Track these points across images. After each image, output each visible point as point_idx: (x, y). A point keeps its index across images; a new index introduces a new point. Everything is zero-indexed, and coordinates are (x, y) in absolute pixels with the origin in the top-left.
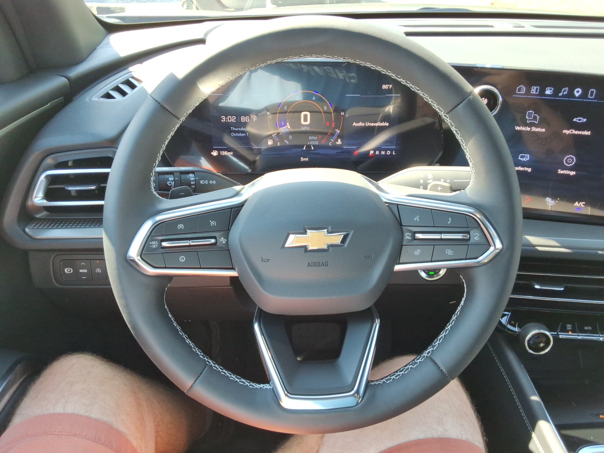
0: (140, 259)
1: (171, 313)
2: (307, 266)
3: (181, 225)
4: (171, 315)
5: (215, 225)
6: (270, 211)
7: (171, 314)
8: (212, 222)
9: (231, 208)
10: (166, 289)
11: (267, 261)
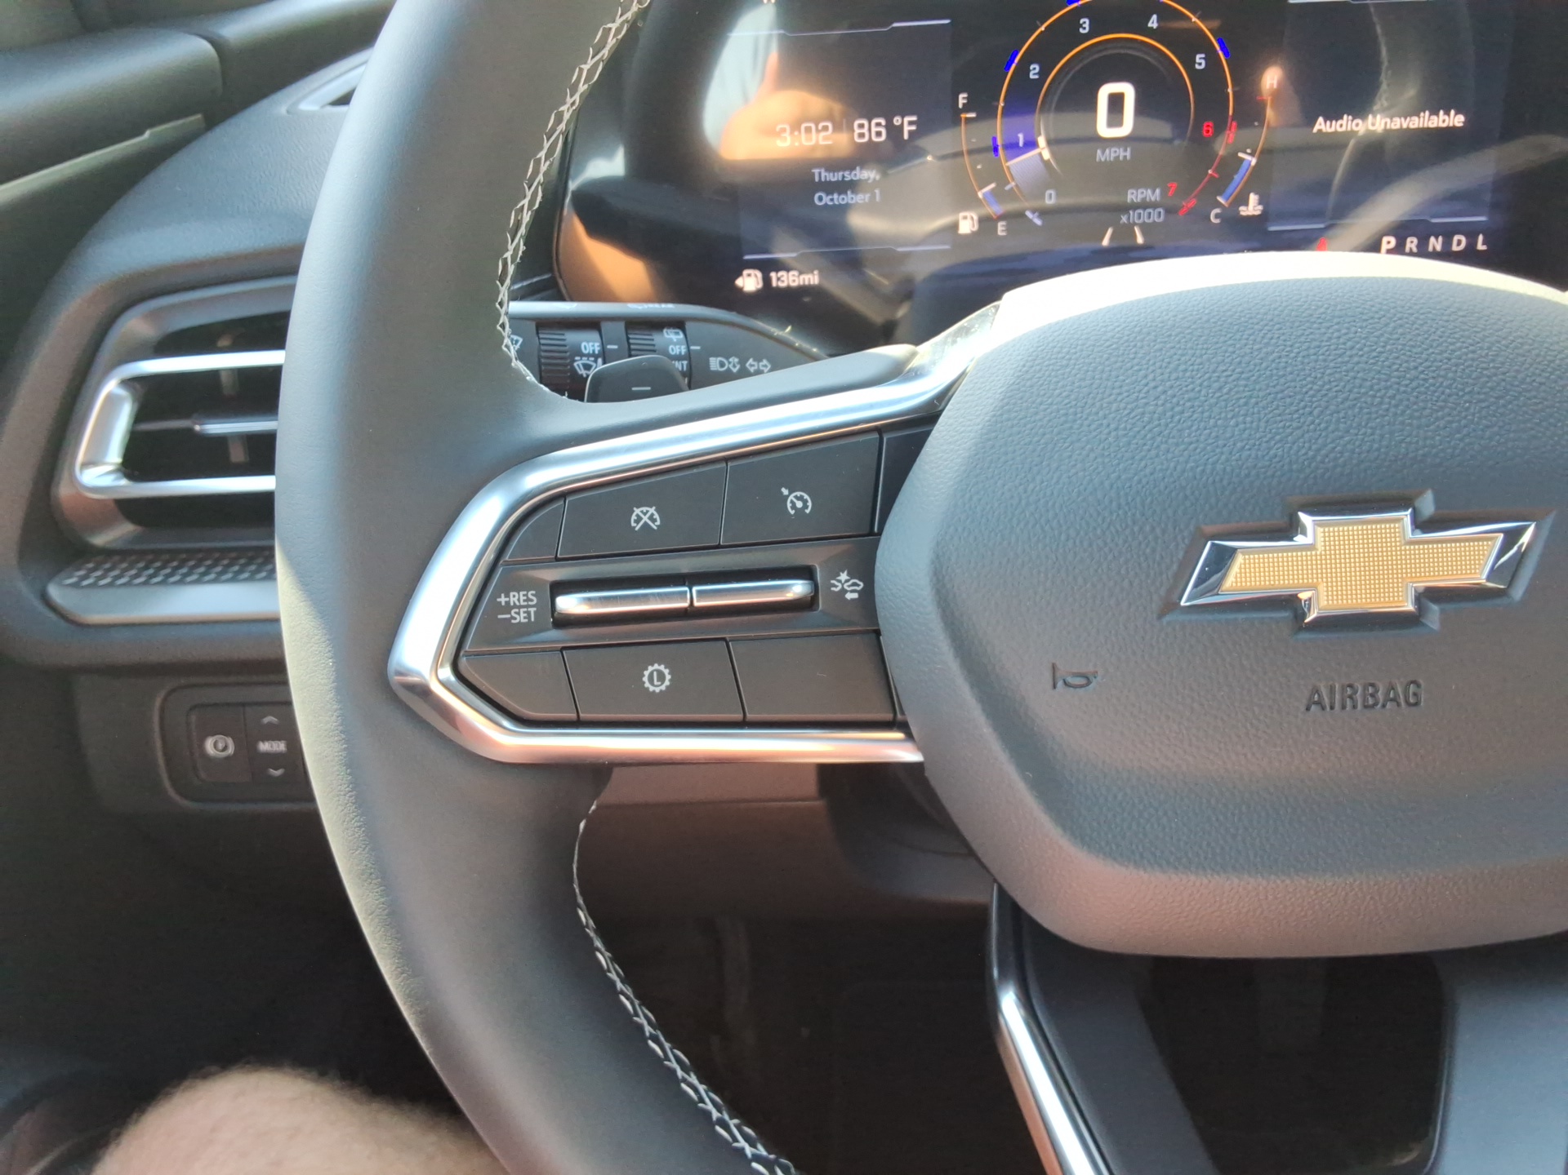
0: (453, 678)
1: (605, 943)
2: (1303, 708)
3: (644, 509)
4: (608, 954)
5: (808, 511)
6: (1085, 428)
7: (607, 950)
8: (791, 497)
9: (879, 430)
10: (582, 825)
11: (1082, 681)
